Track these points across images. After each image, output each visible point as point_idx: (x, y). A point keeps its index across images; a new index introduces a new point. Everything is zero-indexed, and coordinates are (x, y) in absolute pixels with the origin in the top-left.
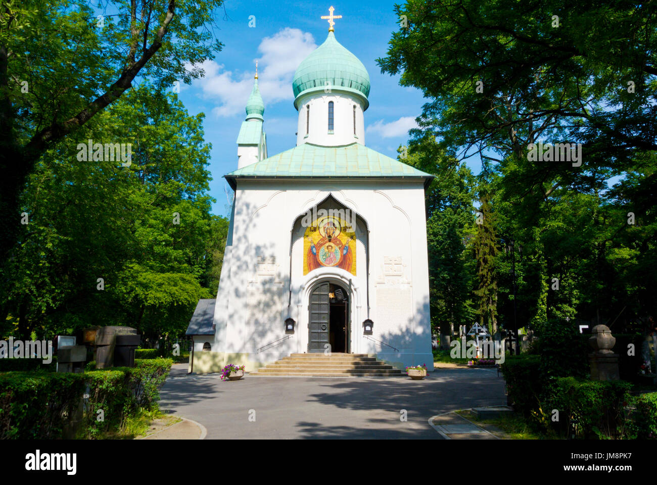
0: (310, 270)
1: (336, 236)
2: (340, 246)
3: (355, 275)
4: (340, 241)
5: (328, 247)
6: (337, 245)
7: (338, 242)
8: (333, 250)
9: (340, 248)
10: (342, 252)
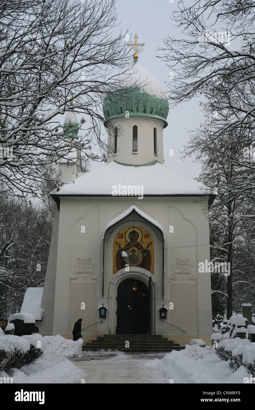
0: (118, 269)
1: (138, 242)
2: (142, 250)
3: (153, 273)
4: (142, 246)
5: (132, 251)
6: (139, 249)
7: (140, 247)
8: (136, 253)
9: (141, 252)
10: (143, 255)
